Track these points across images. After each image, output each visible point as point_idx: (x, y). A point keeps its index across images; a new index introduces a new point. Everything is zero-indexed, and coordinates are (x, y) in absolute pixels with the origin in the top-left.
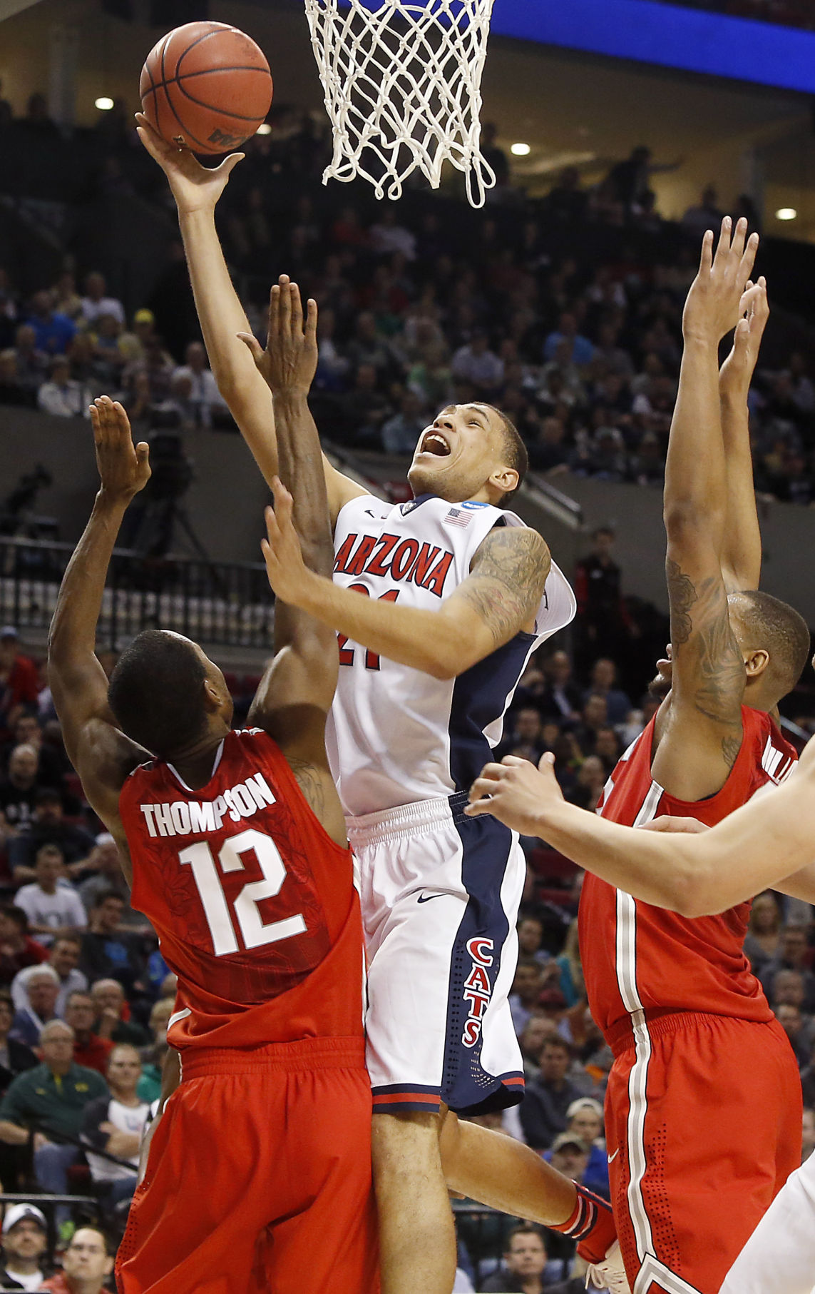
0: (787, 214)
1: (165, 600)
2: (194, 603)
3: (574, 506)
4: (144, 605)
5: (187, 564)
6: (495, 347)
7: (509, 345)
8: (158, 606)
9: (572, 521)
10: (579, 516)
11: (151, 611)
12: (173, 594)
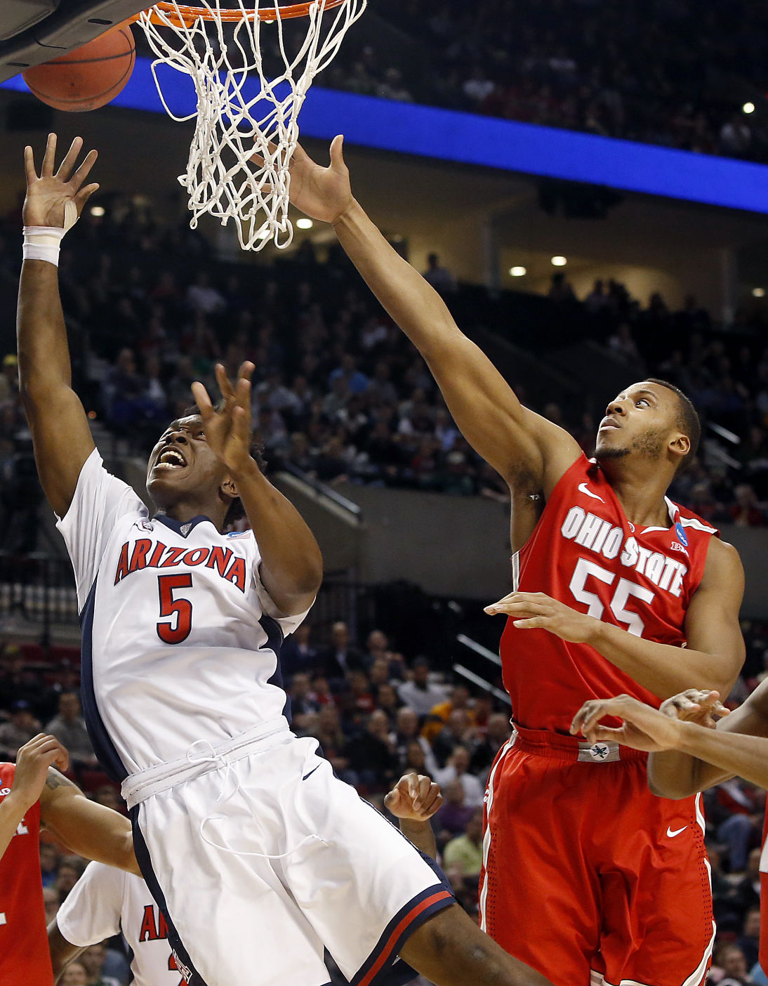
0: (518, 271)
1: (29, 590)
2: (52, 592)
3: (354, 507)
4: (12, 594)
5: (46, 561)
6: (289, 384)
7: (300, 381)
8: (24, 595)
9: (353, 521)
10: (359, 516)
11: (18, 599)
12: (35, 584)
